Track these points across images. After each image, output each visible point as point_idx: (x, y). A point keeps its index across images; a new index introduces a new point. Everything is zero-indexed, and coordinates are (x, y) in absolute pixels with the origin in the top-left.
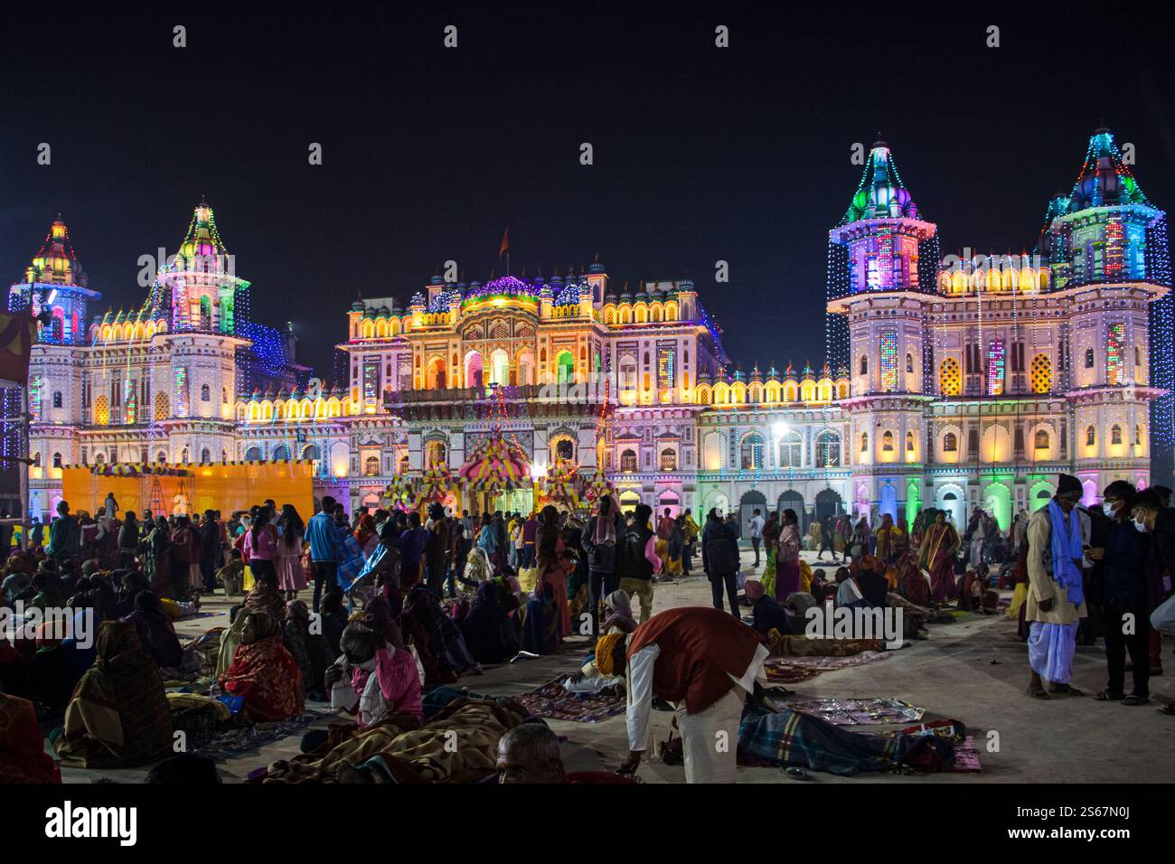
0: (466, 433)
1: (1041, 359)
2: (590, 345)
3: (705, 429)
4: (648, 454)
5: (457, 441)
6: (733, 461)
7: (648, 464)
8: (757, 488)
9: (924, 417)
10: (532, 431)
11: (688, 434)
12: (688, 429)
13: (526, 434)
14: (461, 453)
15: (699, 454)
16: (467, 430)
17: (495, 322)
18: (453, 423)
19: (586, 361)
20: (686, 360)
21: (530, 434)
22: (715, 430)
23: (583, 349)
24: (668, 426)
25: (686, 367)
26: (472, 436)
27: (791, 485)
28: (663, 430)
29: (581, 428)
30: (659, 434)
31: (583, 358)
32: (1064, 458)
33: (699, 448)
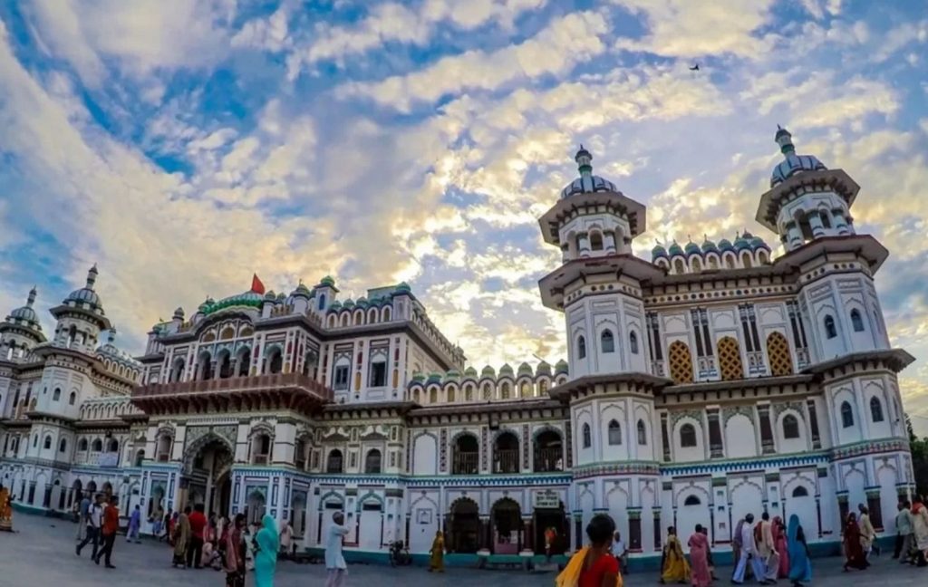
0: (188, 426)
1: (775, 338)
2: (297, 341)
3: (416, 432)
4: (354, 454)
5: (180, 433)
6: (443, 465)
7: (353, 465)
8: (468, 495)
9: (656, 408)
10: (237, 425)
11: (394, 434)
12: (395, 429)
13: (232, 427)
14: (182, 445)
15: (408, 457)
16: (188, 424)
17: (226, 326)
18: (181, 417)
19: (292, 355)
20: (397, 357)
21: (235, 428)
22: (425, 432)
23: (290, 344)
24: (375, 426)
25: (397, 365)
26: (192, 428)
27: (506, 492)
28: (370, 430)
29: (279, 422)
30: (364, 434)
31: (289, 351)
32: (818, 446)
33: (408, 450)
